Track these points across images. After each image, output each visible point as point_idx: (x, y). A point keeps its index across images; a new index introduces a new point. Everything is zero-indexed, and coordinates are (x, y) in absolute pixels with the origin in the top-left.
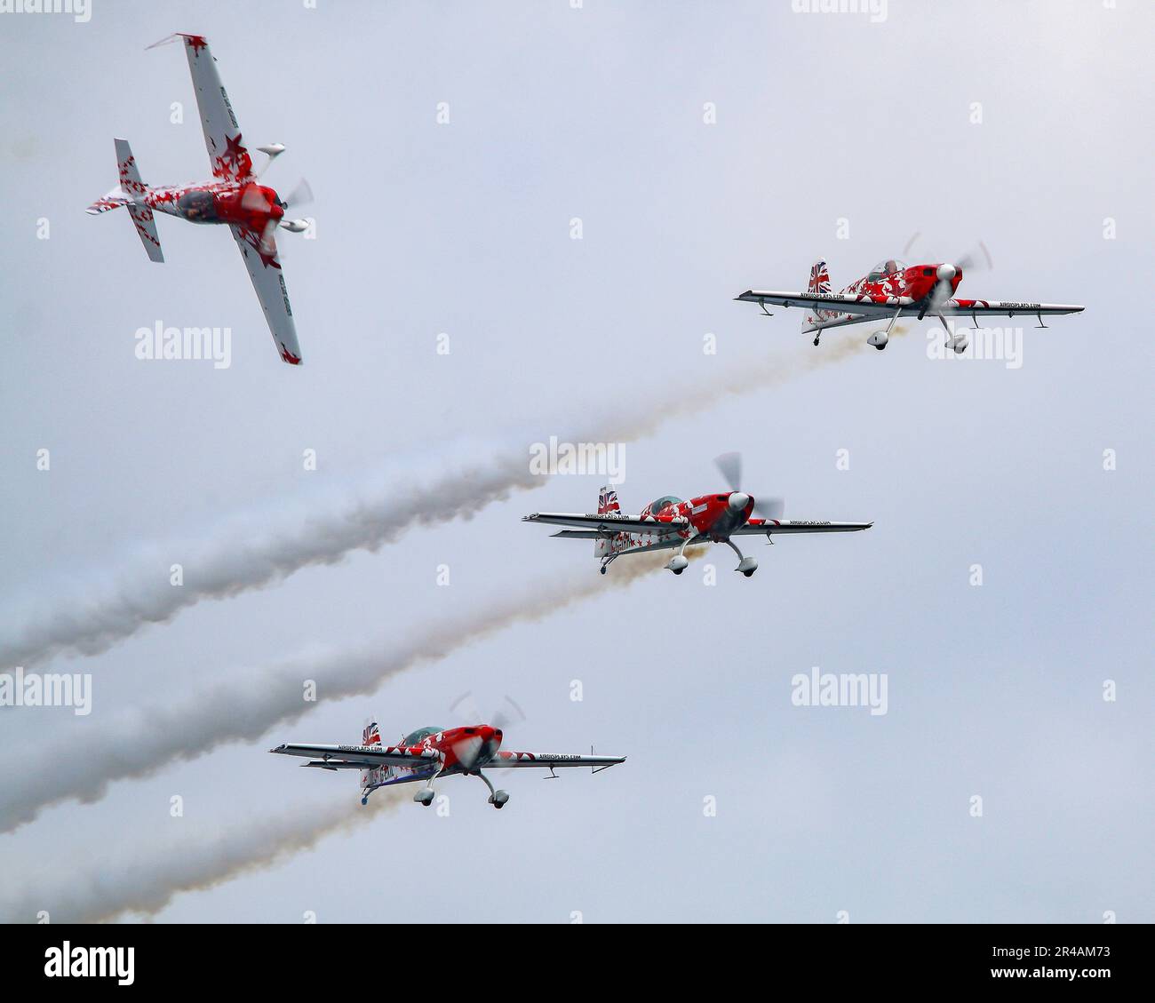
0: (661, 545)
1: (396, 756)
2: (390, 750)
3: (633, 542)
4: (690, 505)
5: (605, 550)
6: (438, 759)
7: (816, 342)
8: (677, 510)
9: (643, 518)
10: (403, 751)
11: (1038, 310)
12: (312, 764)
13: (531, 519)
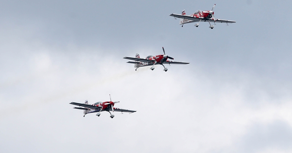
0: (149, 65)
1: (93, 106)
2: (92, 105)
3: (143, 64)
4: (156, 57)
5: (137, 66)
6: (101, 108)
7: (182, 26)
8: (153, 58)
9: (146, 59)
10: (95, 105)
11: (227, 22)
12: (75, 108)
13: (125, 58)
